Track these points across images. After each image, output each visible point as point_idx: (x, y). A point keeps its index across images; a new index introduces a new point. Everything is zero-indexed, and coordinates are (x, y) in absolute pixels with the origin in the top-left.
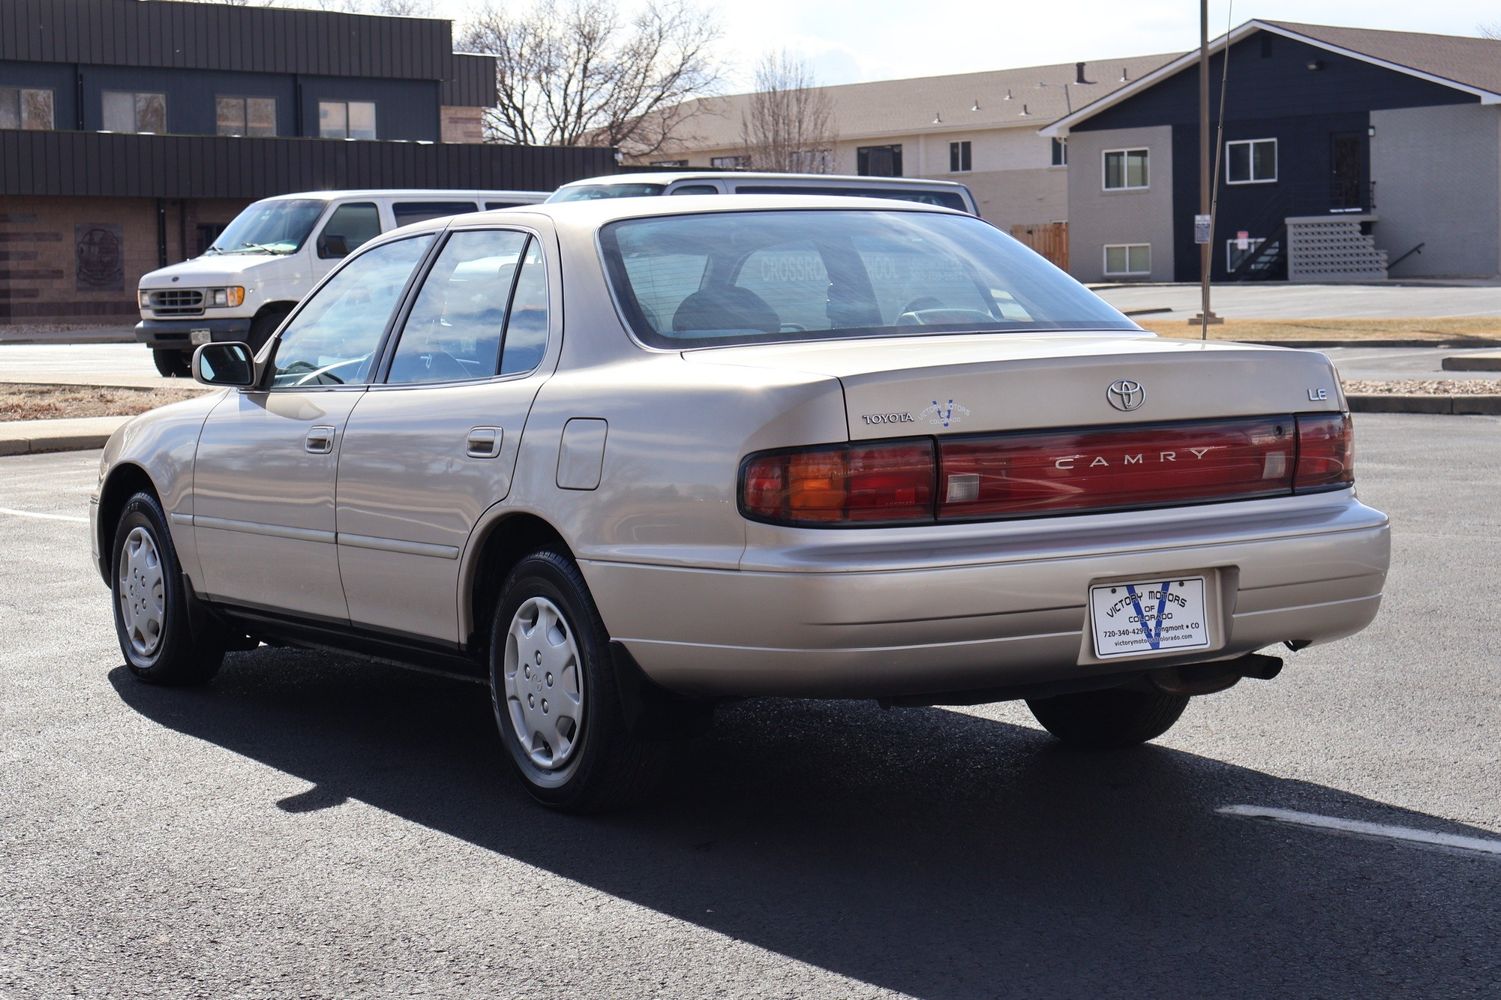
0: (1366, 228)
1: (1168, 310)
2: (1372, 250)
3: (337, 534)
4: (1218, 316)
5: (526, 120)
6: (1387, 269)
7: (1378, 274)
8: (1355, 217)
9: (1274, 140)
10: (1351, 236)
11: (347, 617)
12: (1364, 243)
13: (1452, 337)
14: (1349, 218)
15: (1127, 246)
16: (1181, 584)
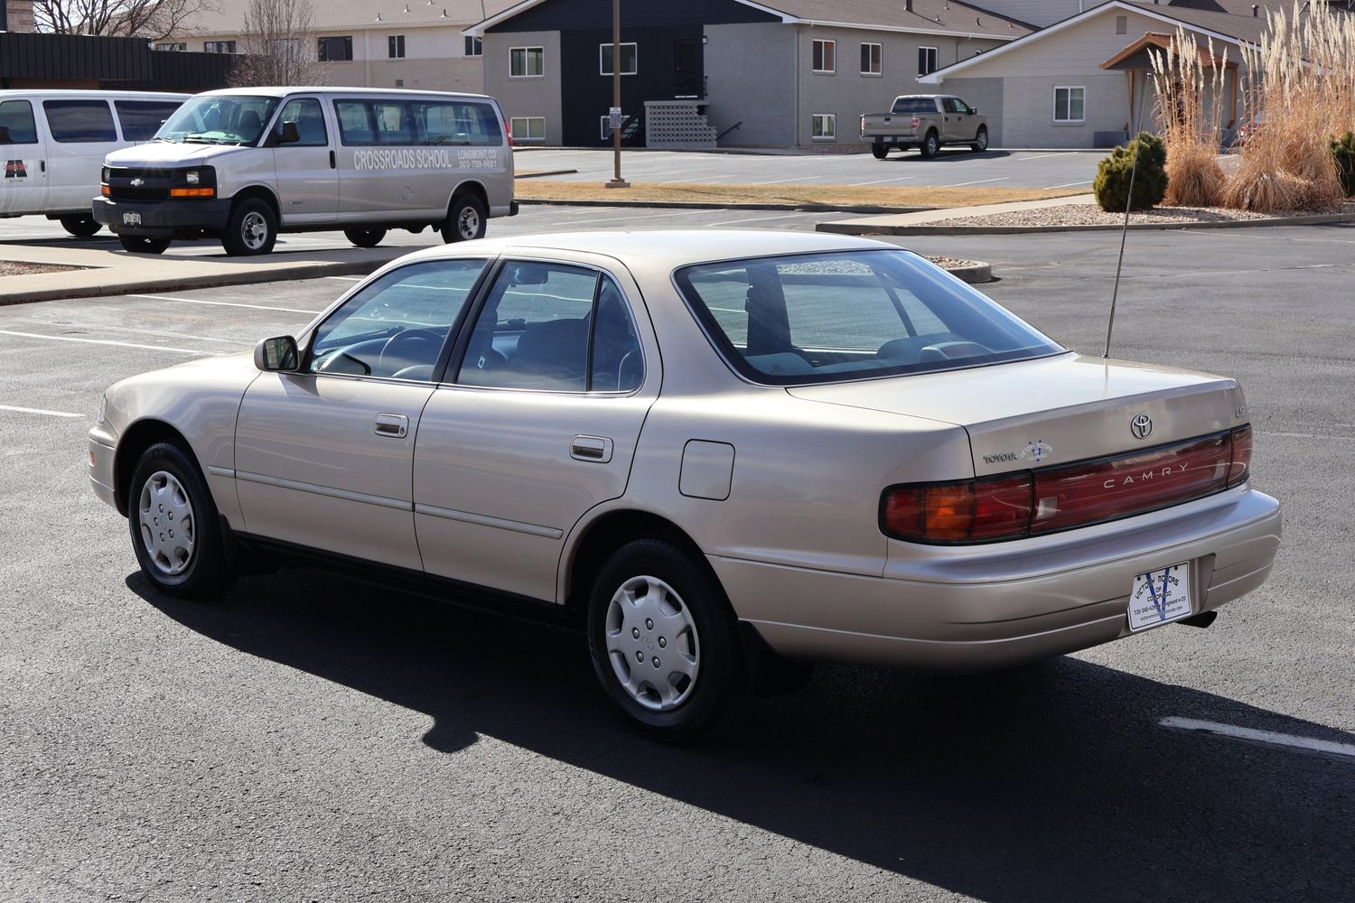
0: (701, 110)
1: (575, 172)
2: (706, 126)
3: (414, 504)
4: (626, 181)
5: (57, 9)
6: (717, 140)
7: (710, 144)
8: (692, 102)
9: (635, 44)
10: (691, 116)
11: (422, 570)
12: (700, 121)
13: (804, 203)
14: (689, 103)
15: (528, 118)
16: (1176, 569)
